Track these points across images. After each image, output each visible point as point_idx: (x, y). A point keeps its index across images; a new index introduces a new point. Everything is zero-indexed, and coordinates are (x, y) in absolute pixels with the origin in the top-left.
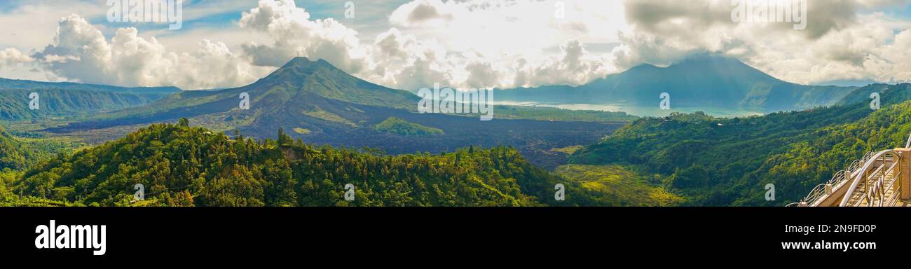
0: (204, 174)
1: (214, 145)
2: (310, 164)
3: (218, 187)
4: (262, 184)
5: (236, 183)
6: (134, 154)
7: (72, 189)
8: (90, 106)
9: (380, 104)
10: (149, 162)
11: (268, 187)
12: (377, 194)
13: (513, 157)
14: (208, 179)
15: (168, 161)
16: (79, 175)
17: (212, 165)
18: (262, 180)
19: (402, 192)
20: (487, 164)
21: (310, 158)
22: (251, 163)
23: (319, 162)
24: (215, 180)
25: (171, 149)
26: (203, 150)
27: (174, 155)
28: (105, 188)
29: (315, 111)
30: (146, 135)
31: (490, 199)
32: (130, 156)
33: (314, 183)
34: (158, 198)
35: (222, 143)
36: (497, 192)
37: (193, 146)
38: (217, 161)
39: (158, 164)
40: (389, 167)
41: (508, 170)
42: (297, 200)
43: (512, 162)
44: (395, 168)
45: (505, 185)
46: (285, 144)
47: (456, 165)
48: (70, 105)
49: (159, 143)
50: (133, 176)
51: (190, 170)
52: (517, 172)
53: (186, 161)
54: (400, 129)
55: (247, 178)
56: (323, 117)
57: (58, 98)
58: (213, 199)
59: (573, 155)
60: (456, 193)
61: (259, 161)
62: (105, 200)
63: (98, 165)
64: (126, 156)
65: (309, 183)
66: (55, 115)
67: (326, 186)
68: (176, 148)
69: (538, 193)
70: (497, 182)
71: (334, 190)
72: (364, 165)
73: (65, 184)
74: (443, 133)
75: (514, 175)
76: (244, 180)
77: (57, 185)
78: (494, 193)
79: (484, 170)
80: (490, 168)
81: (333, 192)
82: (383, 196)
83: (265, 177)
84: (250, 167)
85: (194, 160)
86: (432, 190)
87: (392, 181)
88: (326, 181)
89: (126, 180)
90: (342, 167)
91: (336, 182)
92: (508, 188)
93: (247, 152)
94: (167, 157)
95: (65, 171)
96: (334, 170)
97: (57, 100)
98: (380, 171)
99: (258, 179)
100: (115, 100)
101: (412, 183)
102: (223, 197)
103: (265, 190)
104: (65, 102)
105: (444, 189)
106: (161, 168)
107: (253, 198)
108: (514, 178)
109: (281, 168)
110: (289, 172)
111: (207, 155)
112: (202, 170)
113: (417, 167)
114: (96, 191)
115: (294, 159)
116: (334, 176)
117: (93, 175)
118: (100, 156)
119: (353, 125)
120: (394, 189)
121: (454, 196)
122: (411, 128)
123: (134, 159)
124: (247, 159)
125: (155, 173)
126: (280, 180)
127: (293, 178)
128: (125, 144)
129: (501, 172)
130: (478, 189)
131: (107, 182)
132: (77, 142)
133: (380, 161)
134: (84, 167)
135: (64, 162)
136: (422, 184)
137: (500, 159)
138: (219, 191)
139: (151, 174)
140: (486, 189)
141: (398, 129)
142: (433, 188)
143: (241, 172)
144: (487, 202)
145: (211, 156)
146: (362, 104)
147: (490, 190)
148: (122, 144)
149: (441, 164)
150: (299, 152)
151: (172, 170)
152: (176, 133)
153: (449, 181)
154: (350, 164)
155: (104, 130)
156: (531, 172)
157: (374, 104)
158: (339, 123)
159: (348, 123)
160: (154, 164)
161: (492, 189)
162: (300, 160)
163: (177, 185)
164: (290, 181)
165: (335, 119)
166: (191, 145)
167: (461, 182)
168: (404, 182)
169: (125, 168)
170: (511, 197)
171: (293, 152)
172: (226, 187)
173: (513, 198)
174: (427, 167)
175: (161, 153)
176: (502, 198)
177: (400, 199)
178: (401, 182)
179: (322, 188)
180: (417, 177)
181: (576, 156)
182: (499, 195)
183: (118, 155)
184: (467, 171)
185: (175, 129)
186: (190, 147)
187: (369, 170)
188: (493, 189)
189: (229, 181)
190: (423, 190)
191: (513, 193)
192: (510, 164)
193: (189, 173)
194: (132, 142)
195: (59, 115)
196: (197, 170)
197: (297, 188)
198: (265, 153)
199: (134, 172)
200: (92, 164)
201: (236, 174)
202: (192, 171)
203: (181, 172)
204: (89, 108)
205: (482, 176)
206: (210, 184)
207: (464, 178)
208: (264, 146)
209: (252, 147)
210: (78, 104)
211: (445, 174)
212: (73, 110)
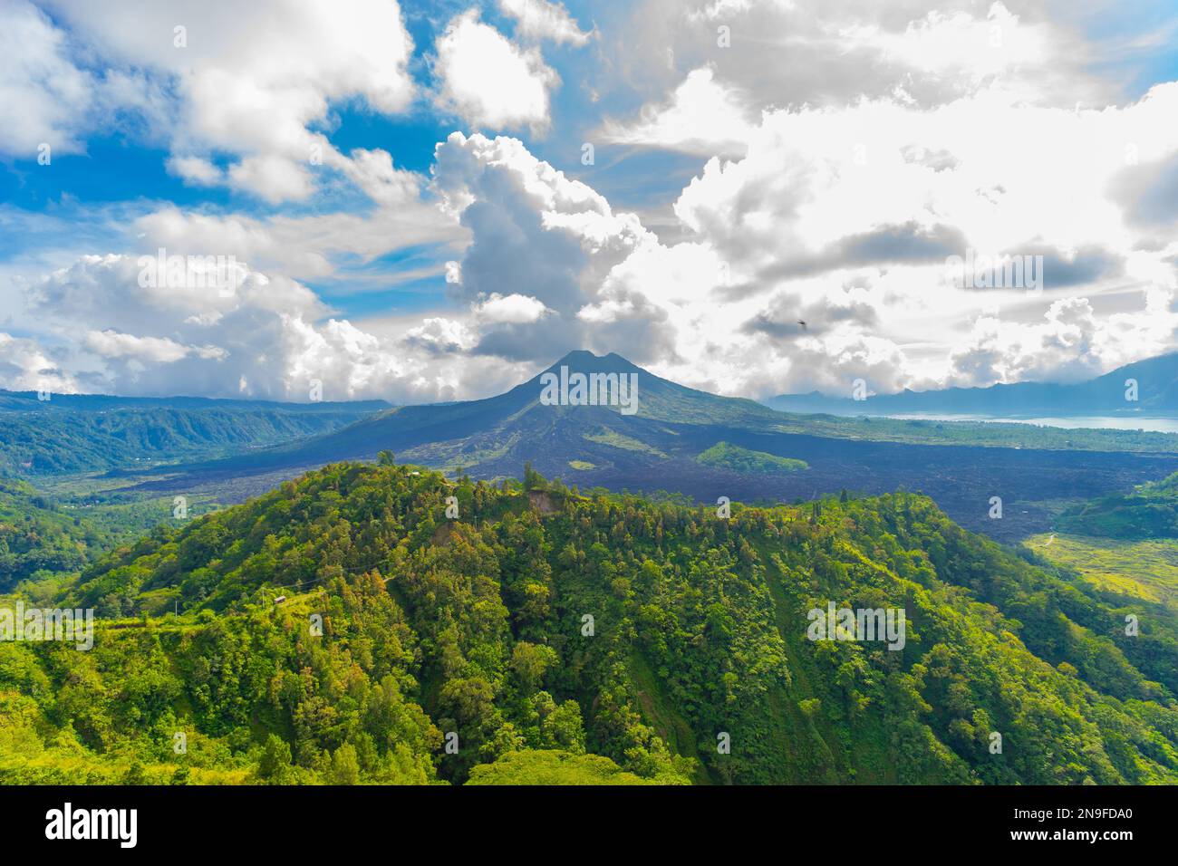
0: (405, 540)
1: (423, 493)
2: (572, 519)
3: (427, 561)
4: (498, 553)
5: (456, 551)
6: (293, 517)
7: (176, 591)
8: (231, 439)
9: (705, 421)
10: (316, 528)
11: (507, 558)
12: (678, 568)
13: (925, 513)
14: (411, 549)
15: (348, 524)
16: (193, 563)
17: (419, 525)
18: (497, 546)
19: (718, 564)
20: (872, 522)
21: (573, 509)
22: (482, 519)
23: (586, 516)
24: (422, 549)
25: (354, 504)
26: (407, 502)
27: (358, 514)
28: (234, 581)
29: (603, 434)
30: (315, 483)
31: (872, 585)
32: (286, 520)
33: (578, 548)
34: (325, 587)
35: (437, 489)
36: (886, 574)
37: (389, 496)
38: (427, 518)
39: (331, 530)
40: (699, 523)
41: (912, 535)
42: (551, 576)
43: (923, 521)
44: (709, 524)
45: (905, 561)
46: (535, 488)
47: (812, 522)
48: (191, 438)
49: (335, 495)
50: (287, 554)
51: (383, 535)
52: (932, 539)
53: (377, 521)
54: (737, 460)
55: (473, 544)
56: (614, 443)
57: (165, 425)
58: (418, 581)
59: (1063, 515)
60: (812, 570)
61: (496, 515)
62: (234, 602)
63: (228, 540)
64: (278, 521)
65: (571, 550)
66: (159, 458)
67: (596, 554)
68: (361, 500)
69: (975, 582)
70: (891, 556)
71: (609, 560)
72: (657, 520)
73: (164, 583)
74: (808, 468)
75: (926, 545)
76: (469, 547)
77: (148, 587)
78: (881, 574)
79: (866, 533)
80: (877, 529)
81: (607, 563)
82: (689, 570)
83: (503, 541)
84: (479, 526)
85: (390, 519)
86: (769, 562)
87: (702, 547)
88: (597, 545)
89: (273, 562)
90: (621, 524)
91: (612, 548)
92: (911, 566)
93: (475, 501)
94: (347, 518)
95: (165, 560)
96: (610, 527)
97: (163, 430)
98: (683, 530)
99: (491, 544)
100: (278, 425)
101: (736, 549)
102: (434, 578)
103: (501, 562)
104: (182, 433)
105: (792, 564)
106: (336, 537)
107: (482, 576)
108: (925, 550)
109: (528, 526)
110: (539, 532)
111: (411, 510)
112: (402, 534)
113: (745, 523)
114: (219, 588)
115: (548, 511)
116: (611, 538)
117: (219, 561)
118: (230, 525)
119: (662, 455)
120: (704, 558)
121: (808, 574)
122: (754, 459)
123: (294, 525)
124: (475, 512)
125: (324, 546)
126: (525, 545)
127: (546, 541)
128: (276, 500)
129: (900, 538)
130: (851, 566)
131: (240, 569)
132: (202, 503)
133: (684, 513)
134: (202, 547)
135: (165, 542)
136: (753, 553)
137: (898, 514)
138: (429, 568)
139: (318, 550)
140: (866, 565)
141: (732, 461)
142: (772, 560)
143: (464, 534)
144: (868, 590)
145: (416, 510)
146: (676, 421)
147: (872, 568)
148: (272, 501)
149: (787, 519)
150: (557, 498)
151: (353, 537)
152: (365, 477)
153: (801, 550)
154: (635, 518)
155: (257, 478)
156: (959, 542)
157: (696, 421)
158: (640, 452)
159: (653, 451)
160: (324, 529)
161: (876, 566)
162: (558, 513)
163: (362, 562)
164: (541, 546)
165: (634, 445)
166: (385, 495)
167: (821, 552)
168: (723, 548)
169: (273, 542)
170: (913, 584)
171: (548, 499)
172: (440, 563)
173: (918, 587)
174: (762, 524)
175: (337, 512)
176: (895, 584)
177: (715, 577)
178: (718, 547)
179: (590, 557)
180: (744, 540)
181: (1070, 518)
182: (891, 579)
183: (265, 521)
184: (832, 533)
185: (364, 470)
186: (384, 499)
187: (665, 528)
188: (882, 568)
189: (445, 550)
190: (756, 562)
191: (922, 579)
192: (916, 525)
193: (381, 541)
194: (290, 496)
195: (169, 457)
196: (395, 536)
197: (551, 558)
198: (504, 502)
199: (288, 547)
200: (217, 541)
201: (457, 537)
202: (387, 538)
203: (368, 539)
204: (228, 442)
205: (863, 542)
206: (413, 557)
207: (827, 546)
208: (503, 492)
209: (483, 494)
210: (207, 435)
211: (793, 536)
212: (195, 447)
